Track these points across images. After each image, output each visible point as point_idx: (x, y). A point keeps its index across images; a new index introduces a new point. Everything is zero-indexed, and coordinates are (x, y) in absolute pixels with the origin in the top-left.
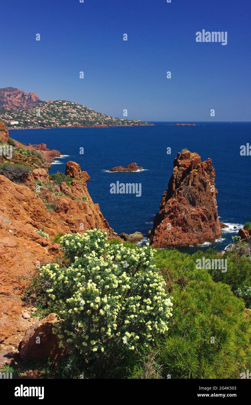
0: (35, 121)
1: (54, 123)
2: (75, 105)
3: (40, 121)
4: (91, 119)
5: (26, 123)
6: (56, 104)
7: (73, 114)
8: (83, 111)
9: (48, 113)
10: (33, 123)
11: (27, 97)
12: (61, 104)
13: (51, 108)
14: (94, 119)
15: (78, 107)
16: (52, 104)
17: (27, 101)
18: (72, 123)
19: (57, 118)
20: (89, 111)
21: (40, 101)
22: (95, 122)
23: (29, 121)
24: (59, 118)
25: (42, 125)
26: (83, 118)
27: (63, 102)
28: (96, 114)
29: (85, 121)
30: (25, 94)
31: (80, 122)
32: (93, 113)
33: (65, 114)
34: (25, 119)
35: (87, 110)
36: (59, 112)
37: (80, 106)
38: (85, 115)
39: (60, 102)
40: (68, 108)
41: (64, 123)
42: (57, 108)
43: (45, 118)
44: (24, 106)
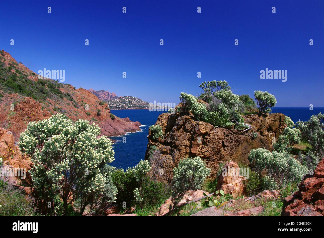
0: (115, 106)
1: (125, 107)
2: (135, 98)
3: (118, 106)
4: (143, 105)
5: (111, 107)
6: (125, 98)
7: (134, 103)
8: (139, 101)
9: (121, 102)
10: (114, 107)
11: (110, 95)
12: (128, 98)
13: (123, 100)
14: (144, 105)
15: (136, 99)
16: (123, 98)
17: (110, 97)
18: (133, 107)
19: (126, 105)
20: (142, 101)
21: (117, 97)
22: (145, 107)
23: (112, 106)
24: (127, 105)
25: (119, 108)
26: (139, 105)
27: (129, 97)
28: (145, 103)
29: (140, 106)
30: (109, 93)
31: (138, 107)
32: (144, 102)
33: (130, 102)
34: (110, 105)
35: (141, 101)
36: (127, 102)
37: (137, 99)
38: (140, 103)
39: (127, 97)
40: (132, 100)
41: (130, 107)
42: (126, 100)
43: (120, 105)
44: (109, 99)
